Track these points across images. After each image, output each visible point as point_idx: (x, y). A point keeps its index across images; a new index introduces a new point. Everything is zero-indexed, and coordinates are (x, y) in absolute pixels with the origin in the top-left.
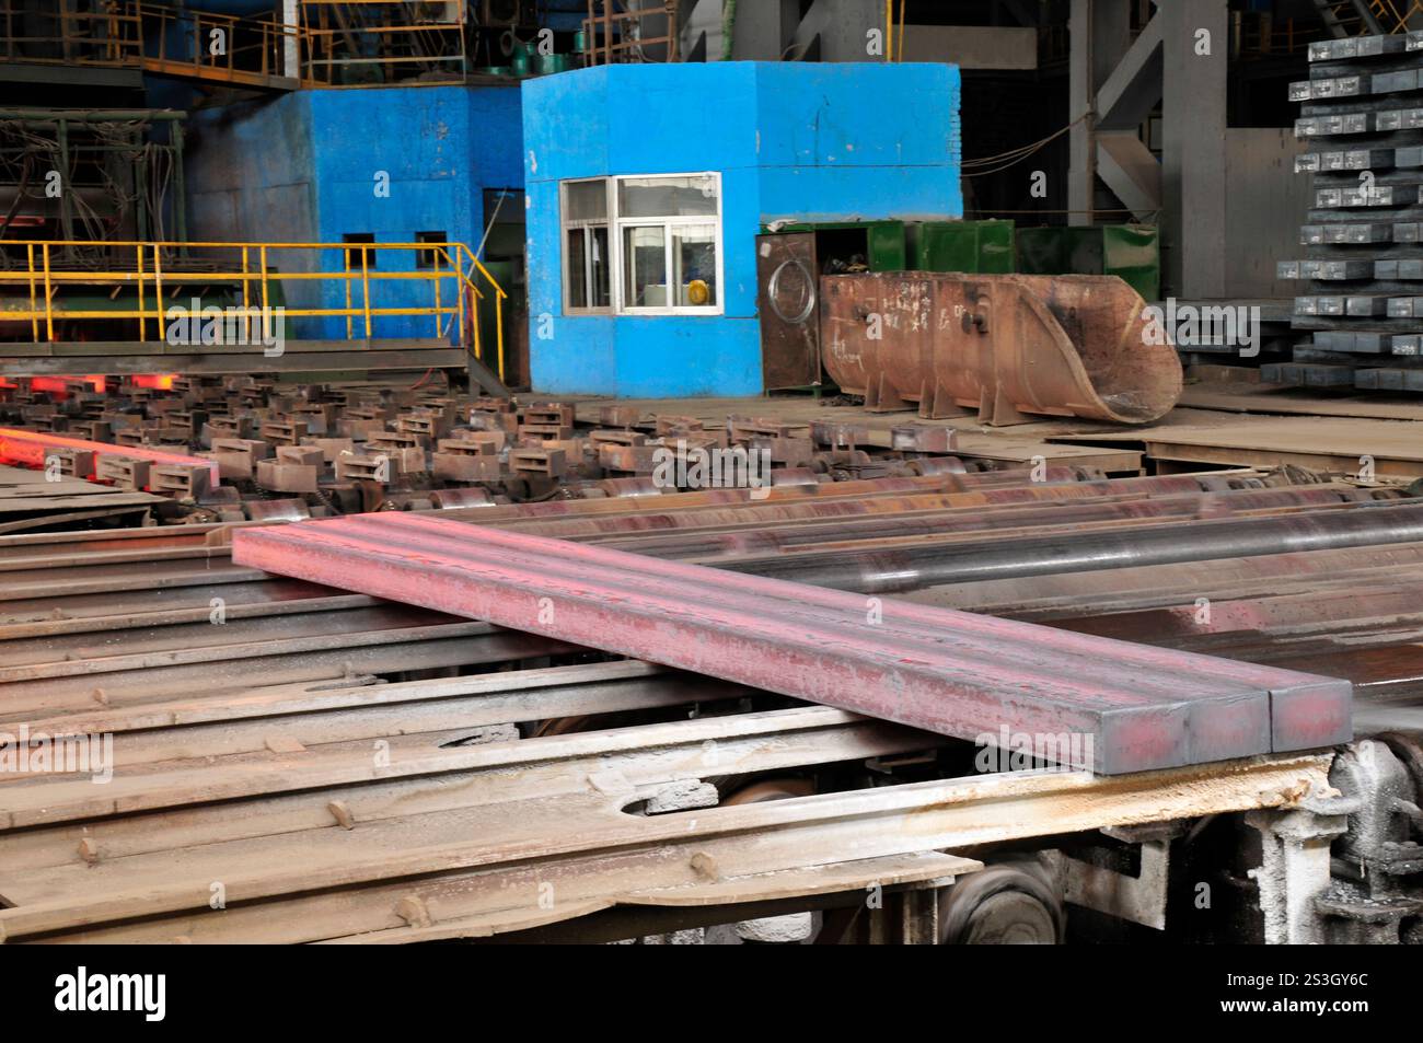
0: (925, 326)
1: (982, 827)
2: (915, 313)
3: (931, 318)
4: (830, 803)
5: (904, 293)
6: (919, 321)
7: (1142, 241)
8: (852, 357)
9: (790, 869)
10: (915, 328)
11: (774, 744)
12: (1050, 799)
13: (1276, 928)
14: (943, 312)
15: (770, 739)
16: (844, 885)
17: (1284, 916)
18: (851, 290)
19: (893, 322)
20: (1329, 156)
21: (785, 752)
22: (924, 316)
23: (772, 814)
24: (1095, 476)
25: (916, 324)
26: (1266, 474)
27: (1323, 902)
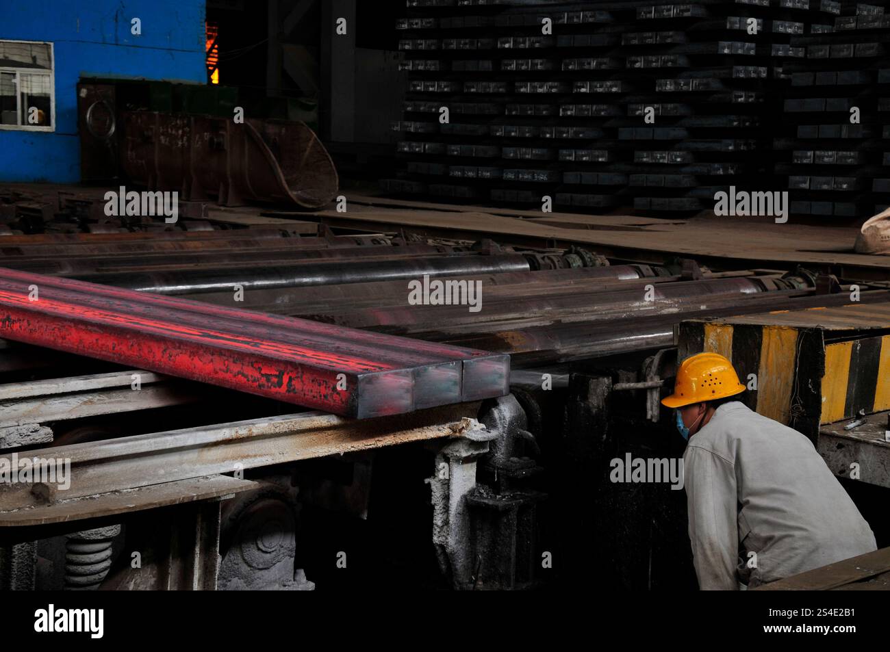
0: (186, 144)
1: (255, 456)
2: (179, 136)
3: (189, 140)
4: (145, 441)
5: (173, 124)
6: (182, 141)
7: (308, 108)
8: (140, 161)
9: (112, 492)
10: (179, 145)
11: (98, 398)
12: (301, 435)
13: (440, 516)
14: (197, 137)
15: (95, 395)
16: (155, 504)
17: (446, 509)
18: (139, 121)
19: (166, 141)
20: (417, 62)
21: (105, 403)
22: (185, 138)
23: (99, 451)
24: (293, 235)
25: (180, 143)
26: (391, 237)
27: (472, 498)
